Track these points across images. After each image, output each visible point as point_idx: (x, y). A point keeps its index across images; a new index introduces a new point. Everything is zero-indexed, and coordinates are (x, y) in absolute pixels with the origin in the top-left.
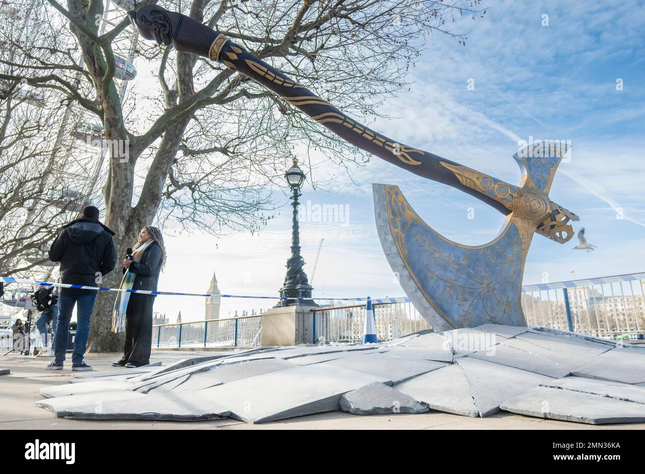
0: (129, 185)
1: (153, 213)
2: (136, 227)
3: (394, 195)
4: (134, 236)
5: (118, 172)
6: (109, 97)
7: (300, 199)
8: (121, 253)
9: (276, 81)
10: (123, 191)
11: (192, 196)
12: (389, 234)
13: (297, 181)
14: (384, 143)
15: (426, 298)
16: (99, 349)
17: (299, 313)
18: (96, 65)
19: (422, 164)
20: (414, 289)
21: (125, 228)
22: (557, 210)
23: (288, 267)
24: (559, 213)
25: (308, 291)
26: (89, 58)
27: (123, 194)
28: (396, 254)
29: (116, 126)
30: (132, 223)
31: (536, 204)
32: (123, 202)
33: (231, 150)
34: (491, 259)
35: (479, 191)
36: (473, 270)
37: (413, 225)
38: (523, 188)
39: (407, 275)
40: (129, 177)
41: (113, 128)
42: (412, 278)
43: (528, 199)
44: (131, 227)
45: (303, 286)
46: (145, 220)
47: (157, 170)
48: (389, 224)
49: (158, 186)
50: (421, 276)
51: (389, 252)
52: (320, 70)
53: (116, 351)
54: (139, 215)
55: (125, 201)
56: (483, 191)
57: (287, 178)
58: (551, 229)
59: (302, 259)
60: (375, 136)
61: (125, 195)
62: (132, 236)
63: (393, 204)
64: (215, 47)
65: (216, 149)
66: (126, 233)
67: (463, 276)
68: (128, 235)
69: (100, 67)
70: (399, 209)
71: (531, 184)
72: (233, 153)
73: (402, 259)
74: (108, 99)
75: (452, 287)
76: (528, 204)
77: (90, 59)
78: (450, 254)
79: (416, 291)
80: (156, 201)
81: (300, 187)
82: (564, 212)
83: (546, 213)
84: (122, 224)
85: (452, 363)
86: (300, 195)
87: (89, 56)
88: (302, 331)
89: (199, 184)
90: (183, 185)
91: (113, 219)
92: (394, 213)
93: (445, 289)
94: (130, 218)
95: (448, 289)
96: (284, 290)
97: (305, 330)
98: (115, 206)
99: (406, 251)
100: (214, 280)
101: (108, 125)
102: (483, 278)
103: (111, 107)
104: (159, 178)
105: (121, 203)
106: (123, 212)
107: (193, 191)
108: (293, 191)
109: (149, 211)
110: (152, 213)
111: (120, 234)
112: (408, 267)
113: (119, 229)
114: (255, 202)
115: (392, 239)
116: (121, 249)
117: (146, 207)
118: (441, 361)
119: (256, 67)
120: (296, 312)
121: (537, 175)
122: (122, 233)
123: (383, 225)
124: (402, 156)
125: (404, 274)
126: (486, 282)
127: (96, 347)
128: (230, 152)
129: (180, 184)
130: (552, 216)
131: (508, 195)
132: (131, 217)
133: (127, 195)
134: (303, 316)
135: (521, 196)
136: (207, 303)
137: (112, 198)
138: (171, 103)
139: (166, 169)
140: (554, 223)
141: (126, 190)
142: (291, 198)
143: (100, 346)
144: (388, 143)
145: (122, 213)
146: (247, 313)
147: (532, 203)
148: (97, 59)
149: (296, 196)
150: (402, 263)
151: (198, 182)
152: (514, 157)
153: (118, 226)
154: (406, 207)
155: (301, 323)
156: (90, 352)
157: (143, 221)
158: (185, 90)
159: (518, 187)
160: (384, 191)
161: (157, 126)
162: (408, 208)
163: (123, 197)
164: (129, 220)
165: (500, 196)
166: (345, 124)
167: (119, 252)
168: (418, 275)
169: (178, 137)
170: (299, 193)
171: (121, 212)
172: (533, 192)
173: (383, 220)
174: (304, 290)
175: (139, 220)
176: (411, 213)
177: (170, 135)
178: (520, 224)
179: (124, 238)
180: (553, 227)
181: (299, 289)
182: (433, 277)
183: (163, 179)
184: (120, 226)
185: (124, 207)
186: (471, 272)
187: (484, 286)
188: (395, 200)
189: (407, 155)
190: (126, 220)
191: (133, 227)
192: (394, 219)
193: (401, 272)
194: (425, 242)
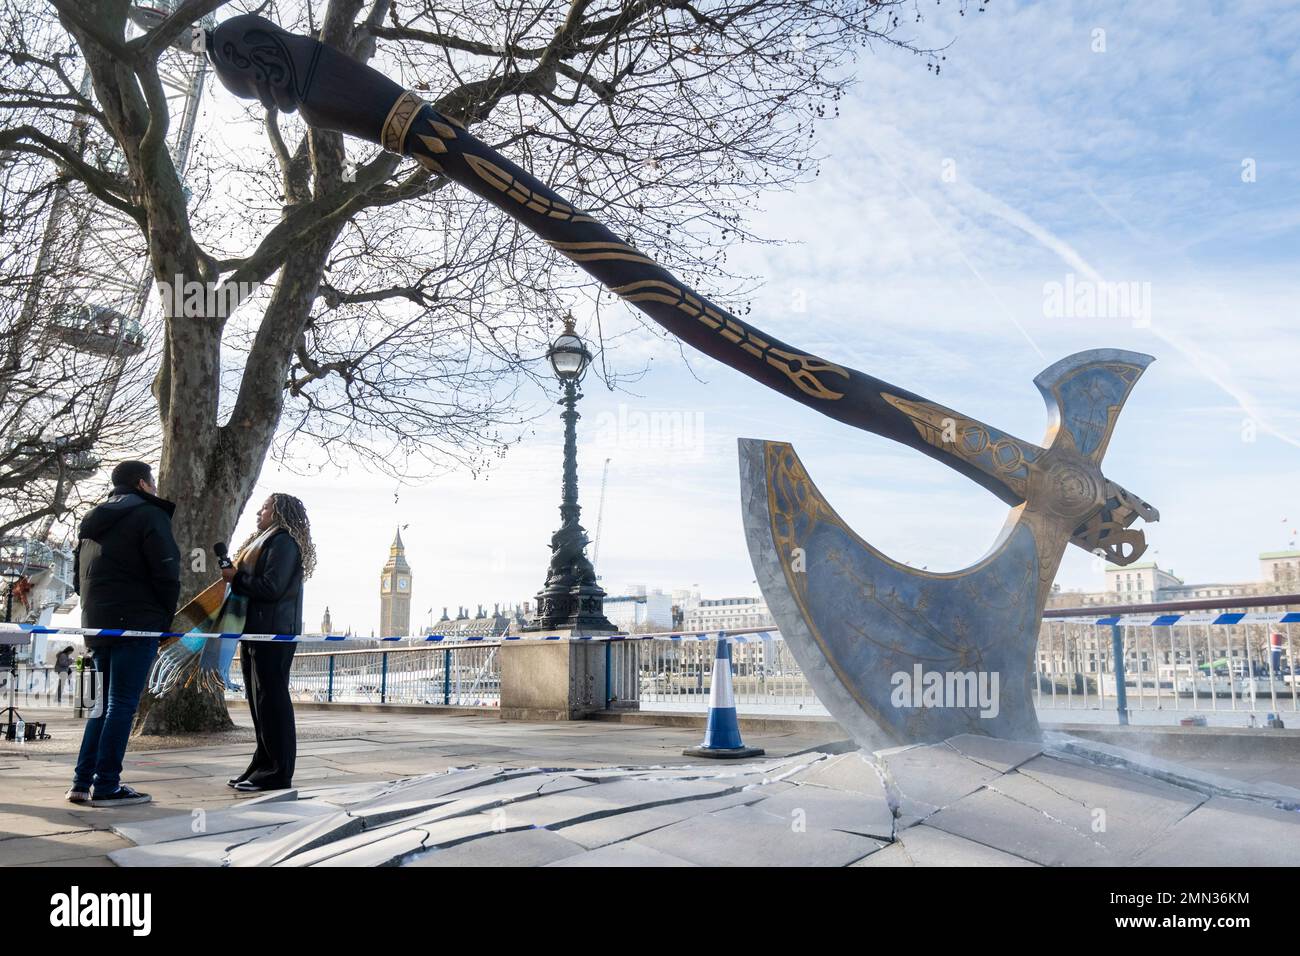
0: (211, 381)
1: (265, 439)
2: (229, 469)
3: (783, 465)
4: (226, 491)
5: (185, 351)
6: (157, 185)
7: (579, 406)
8: (199, 527)
9: (531, 205)
10: (197, 394)
11: (347, 391)
12: (769, 548)
13: (573, 364)
14: (765, 352)
15: (841, 680)
16: (162, 727)
17: (576, 644)
18: (124, 107)
19: (843, 398)
20: (818, 662)
21: (206, 472)
22: (1116, 498)
23: (554, 547)
24: (1120, 505)
25: (596, 598)
26: (107, 90)
27: (199, 401)
28: (783, 589)
29: (175, 249)
30: (220, 461)
31: (1075, 486)
32: (199, 417)
33: (429, 292)
34: (976, 600)
35: (960, 456)
36: (939, 623)
37: (819, 527)
38: (1051, 450)
39: (804, 634)
40: (211, 362)
41: (170, 253)
42: (814, 639)
43: (1059, 475)
44: (219, 469)
45: (585, 588)
46: (249, 455)
47: (270, 345)
48: (771, 527)
49: (275, 381)
50: (834, 635)
51: (770, 586)
52: (626, 123)
53: (199, 731)
54: (234, 444)
55: (204, 413)
56: (968, 458)
57: (553, 359)
58: (1100, 538)
59: (583, 532)
60: (747, 334)
61: (201, 403)
62: (221, 491)
63: (781, 483)
64: (395, 122)
65: (396, 291)
66: (208, 483)
67: (918, 636)
68: (212, 488)
69: (134, 114)
70: (793, 494)
71: (1066, 443)
72: (435, 298)
73: (795, 600)
74: (156, 187)
75: (896, 658)
76: (1059, 486)
77: (110, 94)
78: (894, 589)
79: (822, 666)
80: (270, 413)
81: (580, 379)
82: (1130, 502)
83: (1093, 506)
84: (198, 464)
85: (892, 841)
86: (581, 396)
87: (107, 86)
88: (583, 681)
89: (360, 365)
90: (327, 368)
91: (178, 455)
92: (781, 503)
93: (881, 663)
94: (215, 452)
95: (886, 663)
96: (547, 596)
97: (589, 678)
98: (182, 427)
99: (805, 585)
100: (399, 545)
101: (158, 246)
102: (958, 638)
103: (163, 206)
104: (276, 363)
105: (195, 419)
106: (200, 438)
107: (350, 379)
108: (564, 388)
109: (257, 435)
110: (262, 439)
111: (196, 486)
112: (809, 620)
113: (194, 476)
114: (483, 408)
115: (776, 558)
116: (200, 518)
117: (250, 428)
118: (869, 836)
119: (488, 171)
120: (570, 643)
121: (1082, 422)
122: (199, 483)
123: (759, 527)
124: (804, 379)
125: (800, 631)
126: (964, 647)
127: (157, 722)
128: (428, 297)
129: (320, 366)
130: (1106, 513)
131: (1018, 465)
132: (218, 449)
133: (207, 402)
134: (586, 651)
135: (1045, 468)
136: (384, 591)
137: (175, 409)
138: (296, 190)
139: (291, 342)
140: (1108, 525)
141: (202, 392)
142: (561, 402)
143: (164, 722)
144: (773, 350)
145: (198, 442)
146: (467, 612)
147: (1068, 484)
148: (126, 96)
149: (571, 398)
150: (795, 608)
151: (359, 360)
152: (1035, 381)
153: (192, 469)
154: (808, 491)
155: (581, 665)
156: (144, 733)
157: (243, 456)
158: (325, 166)
159: (1040, 449)
160: (762, 455)
161: (267, 249)
162: (812, 493)
163: (199, 406)
164: (214, 456)
165: (1003, 468)
166: (682, 306)
167: (196, 525)
168: (827, 634)
169: (312, 271)
170: (578, 392)
171: (195, 439)
172: (1070, 459)
173: (759, 517)
174: (588, 597)
175: (234, 454)
176: (817, 503)
177: (296, 266)
178: (1039, 527)
179: (204, 493)
180: (1105, 533)
181: (577, 594)
182: (857, 637)
183: (283, 366)
184: (195, 468)
185: (201, 427)
186: (936, 627)
187: (960, 655)
188: (784, 475)
189: (812, 378)
190: (206, 455)
191: (222, 470)
192: (781, 515)
193: (792, 627)
194: (843, 564)
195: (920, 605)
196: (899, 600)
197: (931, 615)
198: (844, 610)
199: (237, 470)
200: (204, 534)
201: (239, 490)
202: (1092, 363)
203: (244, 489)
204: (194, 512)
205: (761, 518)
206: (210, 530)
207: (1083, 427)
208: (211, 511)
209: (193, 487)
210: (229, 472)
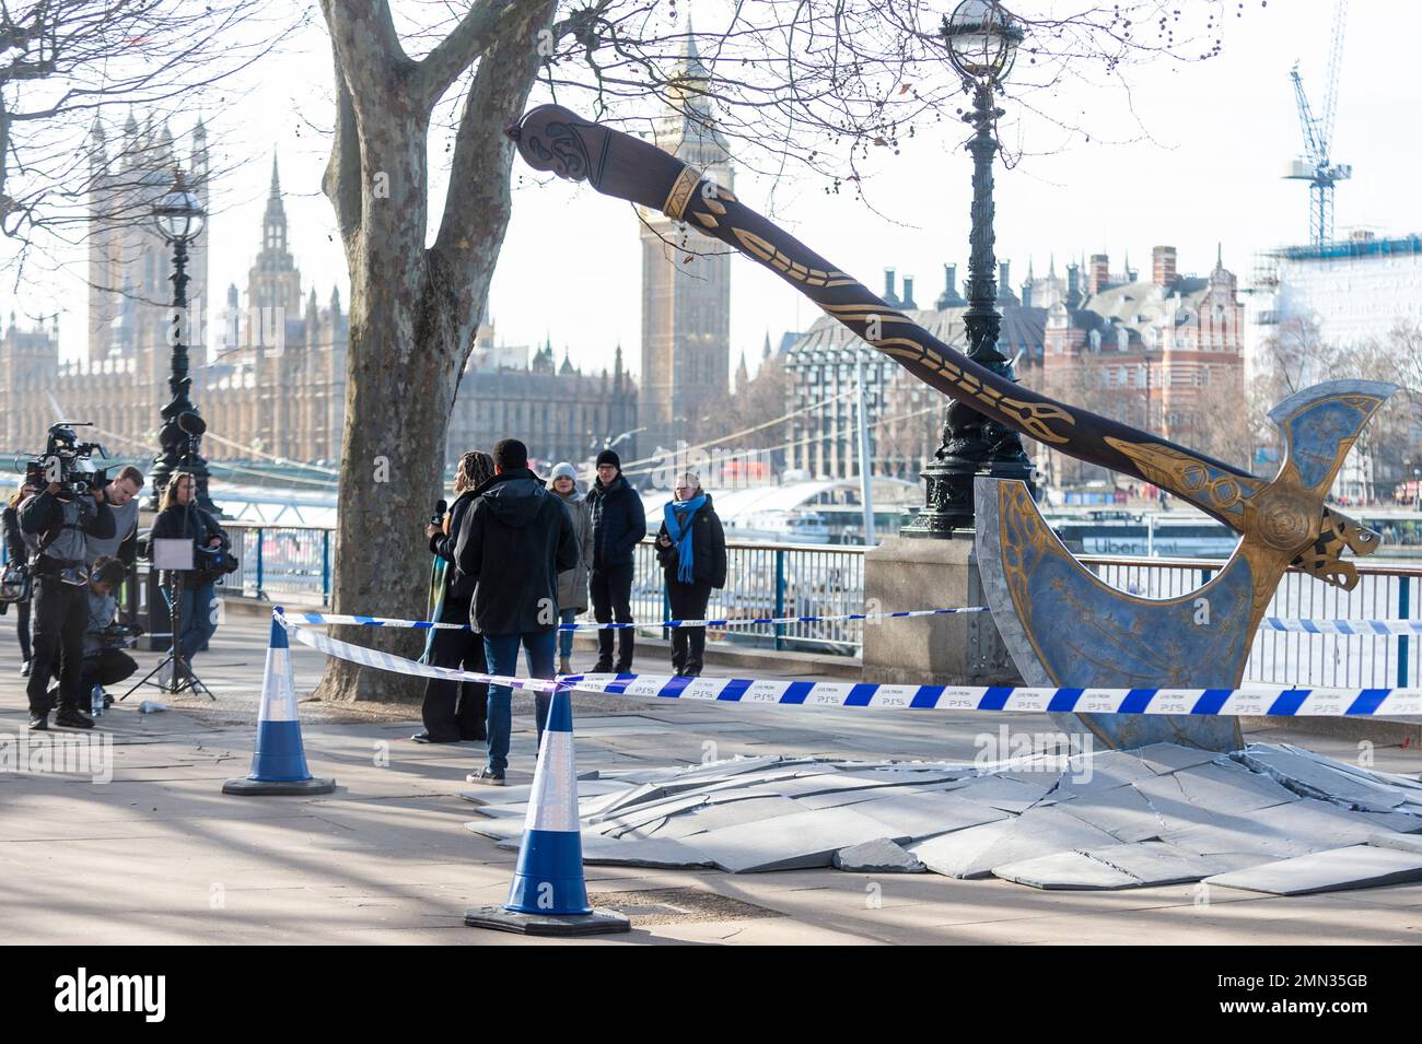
2: (444, 317)
3: (1015, 502)
4: (442, 351)
9: (791, 273)
12: (998, 575)
14: (997, 400)
19: (1069, 442)
21: (414, 325)
28: (1011, 612)
30: (431, 308)
36: (1153, 644)
37: (1046, 558)
38: (1277, 482)
39: (1028, 652)
40: (417, 168)
42: (1038, 657)
48: (1000, 558)
50: (1056, 654)
51: (998, 610)
62: (435, 352)
63: (1012, 517)
66: (417, 343)
67: (1132, 656)
68: (424, 347)
70: (1022, 528)
73: (1021, 622)
75: (1111, 675)
76: (1270, 522)
78: (1111, 616)
79: (1044, 682)
84: (404, 316)
91: (378, 305)
92: (1011, 536)
93: (1096, 678)
94: (424, 294)
95: (1102, 678)
99: (1030, 610)
102: (1169, 659)
109: (478, 262)
110: (485, 265)
111: (402, 347)
112: (1032, 640)
113: (399, 334)
115: (1005, 586)
116: (410, 394)
117: (467, 249)
119: (754, 244)
122: (407, 344)
123: (990, 555)
124: (1033, 424)
125: (1025, 650)
126: (1177, 667)
130: (1319, 547)
140: (1322, 557)
147: (1278, 521)
150: (1021, 630)
153: (397, 325)
154: (1036, 525)
157: (462, 295)
159: (1267, 482)
162: (1040, 525)
164: (424, 302)
165: (1220, 505)
167: (405, 404)
168: (1048, 653)
171: (399, 281)
176: (1044, 536)
178: (1256, 558)
179: (413, 357)
182: (1075, 656)
184: (401, 323)
185: (406, 263)
186: (1149, 648)
187: (1173, 674)
189: (1041, 423)
190: (413, 301)
191: (435, 321)
192: (1011, 548)
193: (1018, 647)
194: (1065, 591)
195: (1135, 628)
196: (1116, 623)
197: (1145, 637)
198: (1064, 631)
199: (454, 318)
200: (417, 418)
201: (457, 347)
202: (1328, 396)
203: (463, 345)
204: (401, 386)
205: (993, 550)
206: (423, 412)
207: (1311, 461)
208: (424, 384)
209: (398, 351)
210: (444, 324)
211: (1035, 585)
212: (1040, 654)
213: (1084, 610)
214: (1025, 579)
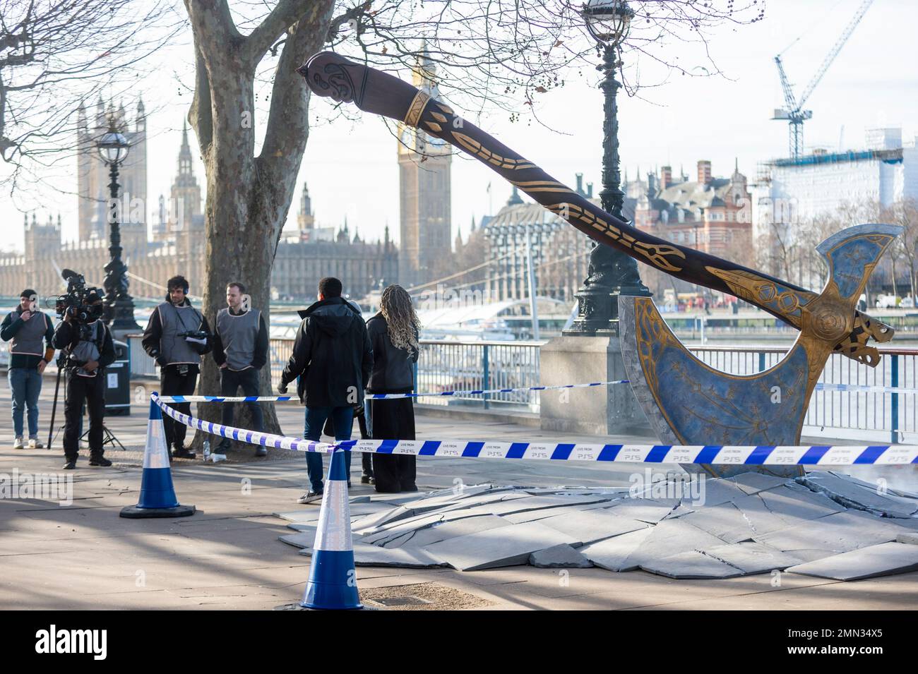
1: (296, 166)
2: (267, 201)
3: (646, 312)
4: (266, 223)
5: (225, 98)
14: (633, 244)
15: (680, 440)
19: (682, 270)
20: (665, 430)
21: (248, 206)
22: (861, 327)
24: (863, 332)
28: (644, 385)
30: (259, 195)
31: (831, 321)
34: (766, 393)
35: (758, 302)
36: (741, 406)
37: (668, 350)
38: (822, 295)
39: (657, 413)
42: (663, 416)
43: (820, 314)
48: (637, 349)
50: (675, 413)
51: (636, 384)
54: (270, 176)
58: (851, 351)
60: (622, 232)
62: (262, 224)
63: (644, 323)
66: (250, 217)
67: (727, 414)
68: (255, 221)
70: (652, 330)
71: (834, 290)
73: (652, 393)
75: (713, 427)
76: (820, 322)
78: (712, 387)
79: (668, 432)
83: (844, 333)
84: (241, 201)
92: (644, 335)
93: (704, 429)
94: (254, 186)
95: (707, 430)
99: (658, 384)
101: (198, 6)
102: (753, 415)
109: (288, 164)
111: (241, 221)
112: (659, 404)
113: (238, 212)
115: (640, 368)
116: (246, 251)
117: (281, 157)
121: (845, 276)
122: (243, 218)
124: (657, 259)
125: (655, 410)
126: (756, 420)
131: (795, 308)
135: (812, 310)
141: (242, 134)
144: (638, 244)
150: (652, 398)
153: (236, 207)
154: (661, 327)
159: (815, 294)
160: (633, 306)
162: (663, 328)
164: (254, 191)
165: (785, 310)
166: (582, 219)
167: (243, 257)
168: (670, 413)
171: (238, 178)
172: (832, 302)
176: (666, 335)
178: (810, 346)
179: (248, 227)
180: (854, 349)
182: (689, 415)
184: (239, 205)
185: (242, 167)
186: (739, 408)
187: (754, 425)
188: (646, 318)
189: (662, 259)
190: (247, 191)
191: (261, 204)
192: (644, 343)
193: (650, 409)
194: (681, 371)
195: (729, 395)
196: (716, 392)
197: (736, 401)
198: (681, 398)
199: (274, 202)
200: (251, 266)
201: (276, 220)
202: (857, 235)
203: (280, 218)
204: (240, 246)
205: (632, 344)
206: (255, 262)
207: (846, 279)
208: (255, 244)
209: (238, 223)
210: (267, 205)
211: (661, 367)
212: (665, 414)
213: (695, 384)
214: (653, 363)
